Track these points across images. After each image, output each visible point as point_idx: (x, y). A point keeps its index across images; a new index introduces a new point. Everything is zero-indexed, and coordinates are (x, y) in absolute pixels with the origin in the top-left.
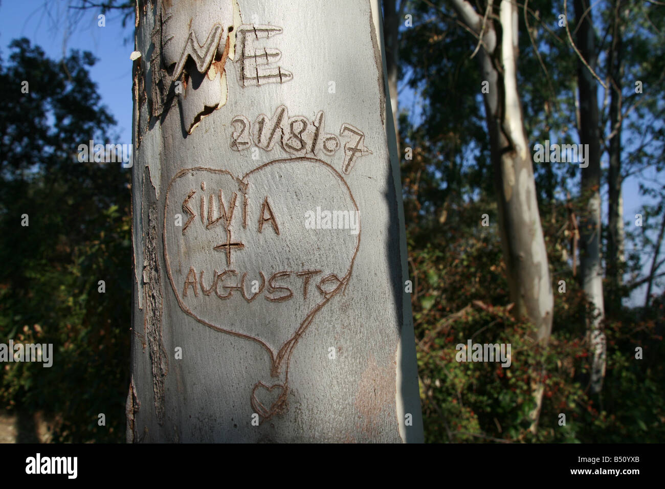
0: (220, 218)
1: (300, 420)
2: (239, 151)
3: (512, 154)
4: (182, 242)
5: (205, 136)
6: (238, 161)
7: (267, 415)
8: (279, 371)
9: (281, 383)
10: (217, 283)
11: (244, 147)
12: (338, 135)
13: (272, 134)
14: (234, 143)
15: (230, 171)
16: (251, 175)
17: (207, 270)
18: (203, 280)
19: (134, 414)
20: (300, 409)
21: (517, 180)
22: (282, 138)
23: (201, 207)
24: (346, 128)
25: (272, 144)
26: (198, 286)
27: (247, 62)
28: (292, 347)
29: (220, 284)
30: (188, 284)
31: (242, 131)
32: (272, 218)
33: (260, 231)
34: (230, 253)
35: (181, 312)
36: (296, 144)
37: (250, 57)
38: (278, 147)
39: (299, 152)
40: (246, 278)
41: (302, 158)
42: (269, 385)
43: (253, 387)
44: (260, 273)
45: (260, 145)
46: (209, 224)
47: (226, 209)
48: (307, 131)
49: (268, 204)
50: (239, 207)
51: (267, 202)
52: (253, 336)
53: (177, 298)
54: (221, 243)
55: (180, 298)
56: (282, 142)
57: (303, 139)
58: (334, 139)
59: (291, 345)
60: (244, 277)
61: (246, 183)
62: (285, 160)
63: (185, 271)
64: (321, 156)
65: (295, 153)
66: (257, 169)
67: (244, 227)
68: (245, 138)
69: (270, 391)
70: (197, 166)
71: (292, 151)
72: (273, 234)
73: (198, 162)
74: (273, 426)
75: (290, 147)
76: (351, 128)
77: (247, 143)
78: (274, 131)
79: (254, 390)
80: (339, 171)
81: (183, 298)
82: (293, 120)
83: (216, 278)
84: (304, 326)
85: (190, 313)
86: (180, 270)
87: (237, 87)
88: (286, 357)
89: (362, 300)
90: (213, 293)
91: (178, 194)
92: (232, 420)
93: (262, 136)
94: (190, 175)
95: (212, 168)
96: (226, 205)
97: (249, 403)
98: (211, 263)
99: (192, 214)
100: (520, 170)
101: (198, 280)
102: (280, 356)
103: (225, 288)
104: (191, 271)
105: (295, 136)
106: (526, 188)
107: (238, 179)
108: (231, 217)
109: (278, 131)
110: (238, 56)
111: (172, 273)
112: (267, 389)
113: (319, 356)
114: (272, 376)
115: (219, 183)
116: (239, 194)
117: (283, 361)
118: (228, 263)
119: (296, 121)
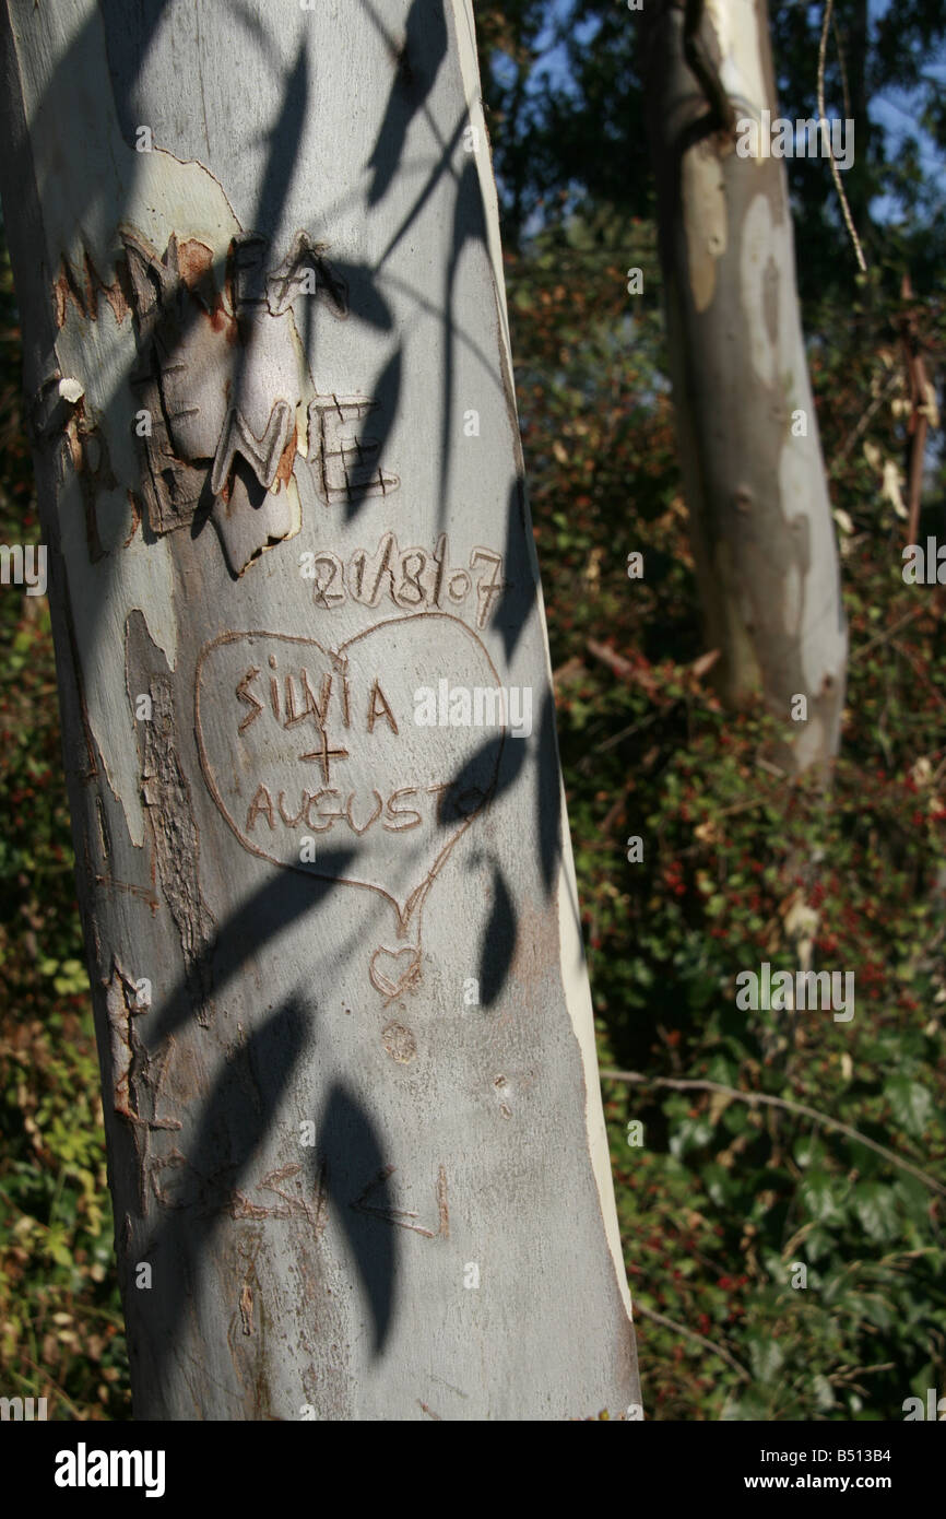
0: (308, 712)
1: (440, 995)
2: (329, 609)
3: (721, 141)
4: (238, 744)
5: (269, 582)
6: (328, 624)
7: (394, 993)
8: (408, 929)
9: (413, 947)
10: (307, 811)
11: (337, 602)
12: (467, 569)
13: (378, 582)
14: (321, 597)
15: (316, 640)
16: (351, 647)
17: (291, 791)
18: (284, 805)
19: (129, 1020)
20: (439, 980)
21: (735, 237)
22: (392, 585)
23: (274, 694)
24: (479, 556)
25: (378, 596)
26: (276, 814)
27: (329, 462)
28: (425, 894)
29: (313, 810)
30: (253, 811)
31: (332, 578)
32: (388, 711)
33: (370, 730)
34: (327, 764)
35: (243, 853)
36: (413, 593)
37: (336, 454)
38: (388, 601)
39: (418, 606)
40: (354, 801)
41: (421, 615)
42: (395, 950)
43: (372, 955)
44: (375, 793)
45: (361, 599)
46: (289, 721)
47: (317, 700)
48: (426, 570)
49: (379, 690)
50: (336, 696)
51: (378, 688)
52: (368, 883)
53: (234, 832)
54: (311, 751)
55: (243, 834)
56: (392, 593)
57: (422, 583)
58: (463, 576)
59: (423, 892)
60: (350, 799)
61: (344, 659)
62: (399, 620)
63: (250, 791)
64: (447, 608)
65: (412, 607)
66: (360, 637)
67: (347, 725)
68: (336, 588)
69: (397, 959)
70: (259, 629)
71: (407, 605)
72: (390, 734)
73: (260, 624)
74: (403, 1007)
75: (404, 599)
76: (484, 552)
77: (341, 596)
78: (380, 575)
79: (374, 959)
80: (472, 627)
81: (247, 832)
82: (406, 555)
83: (306, 803)
84: (440, 863)
85: (263, 855)
86: (238, 790)
87: (318, 505)
88: (417, 908)
89: (512, 820)
90: (303, 824)
91: (223, 670)
92: (343, 1004)
93: (363, 586)
94: (245, 643)
95: (286, 634)
96: (315, 693)
97: (368, 978)
98: (296, 781)
99: (255, 704)
100: (747, 202)
101: (274, 805)
102: (409, 909)
103: (322, 816)
104: (261, 791)
105: (410, 581)
106: (762, 263)
107: (331, 653)
108: (325, 710)
109: (386, 574)
110: (315, 453)
111: (222, 793)
112: (393, 956)
113: (461, 904)
114: (399, 937)
115: (299, 658)
116: (335, 676)
117: (413, 915)
118: (326, 779)
119: (410, 557)
